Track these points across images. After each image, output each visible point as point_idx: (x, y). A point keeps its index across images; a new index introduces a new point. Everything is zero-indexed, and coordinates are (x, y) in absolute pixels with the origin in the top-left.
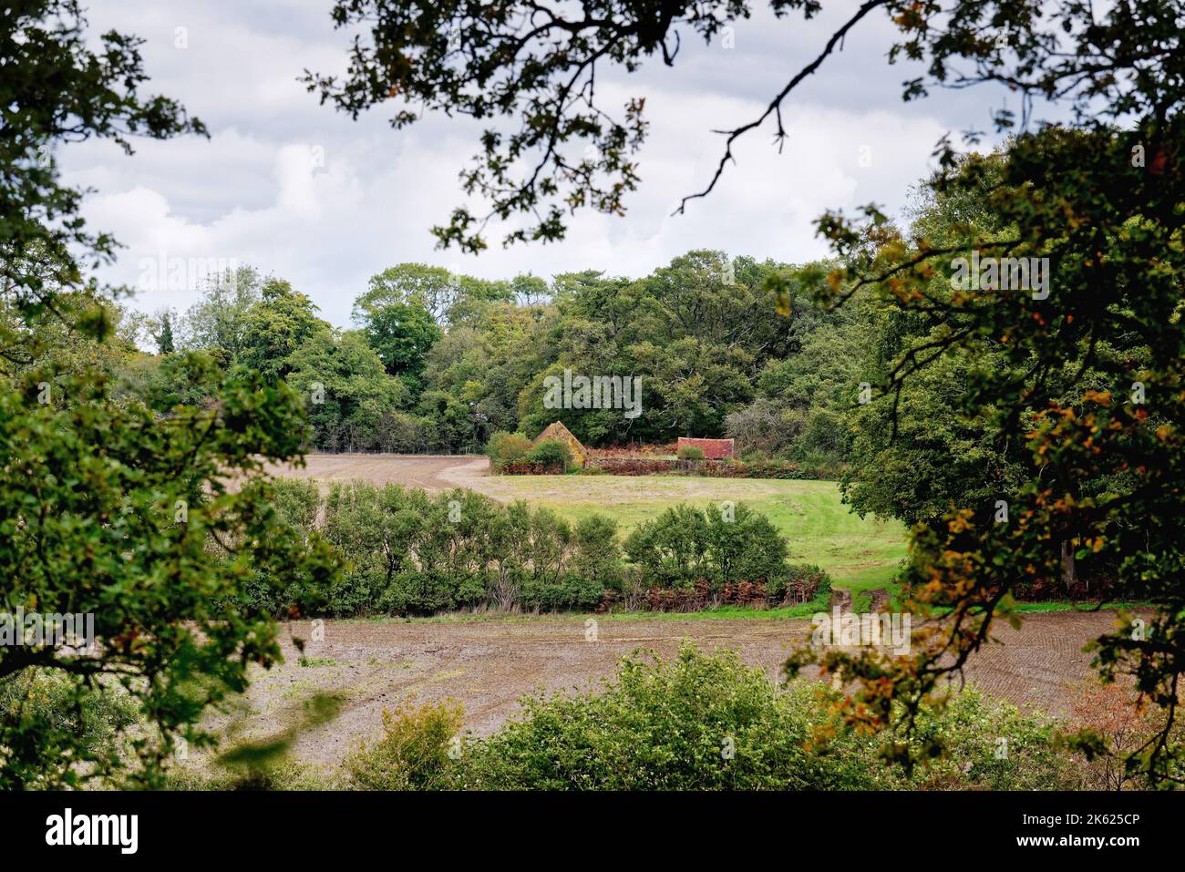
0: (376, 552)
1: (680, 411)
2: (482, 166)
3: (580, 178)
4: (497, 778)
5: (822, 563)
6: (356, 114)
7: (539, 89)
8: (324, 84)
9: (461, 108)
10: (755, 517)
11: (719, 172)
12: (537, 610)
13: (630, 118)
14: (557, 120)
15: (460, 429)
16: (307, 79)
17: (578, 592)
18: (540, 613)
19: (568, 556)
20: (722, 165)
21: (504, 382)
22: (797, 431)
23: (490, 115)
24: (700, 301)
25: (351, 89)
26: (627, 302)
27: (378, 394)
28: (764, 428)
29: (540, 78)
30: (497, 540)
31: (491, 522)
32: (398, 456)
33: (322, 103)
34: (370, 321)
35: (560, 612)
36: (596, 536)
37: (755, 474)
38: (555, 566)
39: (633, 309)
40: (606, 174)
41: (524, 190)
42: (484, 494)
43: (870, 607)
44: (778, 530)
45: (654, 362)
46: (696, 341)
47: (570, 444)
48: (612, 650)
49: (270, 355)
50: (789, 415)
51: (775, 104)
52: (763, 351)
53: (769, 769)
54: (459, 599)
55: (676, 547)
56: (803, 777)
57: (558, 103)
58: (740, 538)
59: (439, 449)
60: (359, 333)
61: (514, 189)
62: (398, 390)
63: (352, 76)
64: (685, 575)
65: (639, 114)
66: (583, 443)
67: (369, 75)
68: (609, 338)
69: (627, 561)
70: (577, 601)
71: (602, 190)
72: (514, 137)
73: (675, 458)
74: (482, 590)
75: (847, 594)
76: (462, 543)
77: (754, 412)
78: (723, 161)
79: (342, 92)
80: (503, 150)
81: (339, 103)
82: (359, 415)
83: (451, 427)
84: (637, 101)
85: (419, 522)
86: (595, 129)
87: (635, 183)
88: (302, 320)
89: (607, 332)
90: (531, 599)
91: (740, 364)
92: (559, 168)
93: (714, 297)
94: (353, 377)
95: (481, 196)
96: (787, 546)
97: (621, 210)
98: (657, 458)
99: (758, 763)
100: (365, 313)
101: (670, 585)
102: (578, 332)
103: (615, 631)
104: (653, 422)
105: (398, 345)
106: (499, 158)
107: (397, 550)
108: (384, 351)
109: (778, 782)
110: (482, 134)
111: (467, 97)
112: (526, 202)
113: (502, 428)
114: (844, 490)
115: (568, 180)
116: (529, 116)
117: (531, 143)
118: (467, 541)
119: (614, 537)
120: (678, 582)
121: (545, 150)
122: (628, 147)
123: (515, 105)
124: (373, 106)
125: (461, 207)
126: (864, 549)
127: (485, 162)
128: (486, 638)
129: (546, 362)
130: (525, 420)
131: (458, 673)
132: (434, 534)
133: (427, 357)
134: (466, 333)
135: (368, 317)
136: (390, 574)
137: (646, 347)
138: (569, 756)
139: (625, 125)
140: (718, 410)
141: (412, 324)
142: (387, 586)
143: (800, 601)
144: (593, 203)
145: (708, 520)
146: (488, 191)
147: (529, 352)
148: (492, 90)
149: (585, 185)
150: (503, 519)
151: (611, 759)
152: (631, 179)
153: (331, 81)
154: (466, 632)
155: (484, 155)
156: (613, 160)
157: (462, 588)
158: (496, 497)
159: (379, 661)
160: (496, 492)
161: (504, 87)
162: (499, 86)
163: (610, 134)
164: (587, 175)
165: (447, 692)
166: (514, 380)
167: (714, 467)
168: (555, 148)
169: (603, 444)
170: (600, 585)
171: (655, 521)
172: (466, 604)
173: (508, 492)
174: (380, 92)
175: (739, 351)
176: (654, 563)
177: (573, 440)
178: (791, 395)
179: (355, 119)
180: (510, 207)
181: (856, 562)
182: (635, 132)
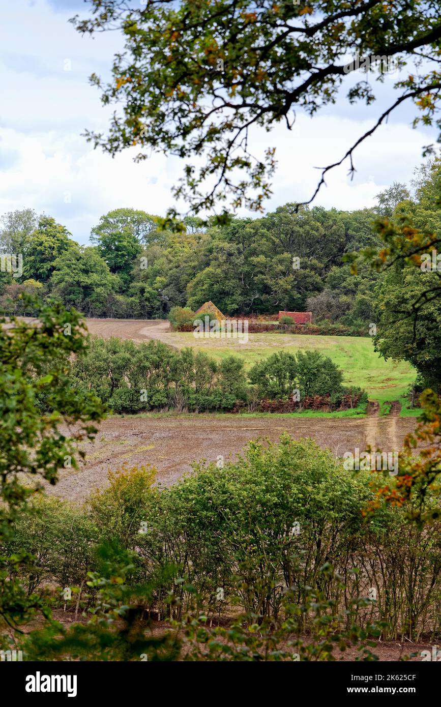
0: (104, 376)
1: (280, 296)
2: (184, 184)
3: (239, 192)
4: (176, 510)
5: (362, 385)
6: (114, 154)
7: (217, 141)
8: (96, 137)
9: (173, 152)
10: (324, 359)
11: (317, 190)
12: (197, 411)
13: (267, 158)
14: (226, 159)
15: (152, 304)
16: (87, 135)
17: (221, 401)
18: (199, 413)
19: (215, 380)
20: (319, 186)
21: (178, 278)
22: (348, 309)
23: (189, 156)
24: (293, 232)
25: (111, 141)
26: (250, 232)
27: (105, 284)
28: (329, 306)
29: (217, 135)
30: (174, 370)
31: (171, 360)
32: (117, 320)
33: (95, 148)
34: (101, 242)
35: (210, 412)
36: (232, 368)
37: (324, 333)
38: (208, 386)
39: (254, 236)
40: (253, 189)
41: (208, 198)
42: (167, 343)
43: (390, 411)
44: (338, 366)
45: (266, 268)
46: (290, 255)
47: (217, 314)
48: (240, 434)
49: (43, 261)
50: (344, 298)
51: (349, 153)
52: (329, 262)
53: (332, 507)
54: (152, 404)
55: (278, 376)
56: (351, 512)
57: (227, 150)
58: (315, 371)
59: (140, 316)
60: (95, 248)
61: (202, 198)
62: (117, 282)
63: (112, 133)
64: (283, 391)
65: (272, 157)
66: (224, 314)
67: (121, 133)
68: (240, 253)
69: (249, 383)
70: (220, 406)
71: (251, 198)
72: (202, 168)
73: (277, 323)
74: (166, 399)
75: (376, 404)
76: (154, 372)
77: (323, 297)
78: (320, 184)
79: (106, 142)
80: (196, 175)
81: (105, 148)
82: (94, 296)
83: (147, 303)
84: (271, 149)
85: (129, 360)
86: (247, 164)
87: (270, 195)
88: (62, 240)
89: (238, 249)
90: (193, 405)
91: (316, 269)
92: (227, 185)
93: (301, 230)
94: (90, 274)
95: (184, 201)
96: (343, 375)
97: (262, 210)
98: (267, 323)
99: (326, 504)
100: (98, 237)
101: (275, 397)
102: (222, 249)
103: (242, 423)
104: (265, 302)
105: (117, 256)
106: (194, 180)
107: (116, 376)
108: (109, 259)
109: (337, 515)
110: (184, 167)
111: (176, 145)
112: (208, 205)
113: (176, 304)
114: (376, 345)
115: (232, 193)
116: (211, 157)
117: (212, 172)
118: (157, 371)
119: (242, 369)
120: (279, 396)
121: (220, 176)
122: (266, 175)
123: (203, 150)
124: (123, 150)
125: (172, 207)
126: (387, 377)
127: (185, 182)
128: (168, 427)
129: (203, 267)
130: (191, 300)
131: (152, 447)
132: (138, 367)
133: (134, 263)
134: (157, 249)
135: (100, 239)
136: (112, 390)
137: (262, 258)
138: (218, 499)
139: (265, 163)
140: (303, 296)
141: (125, 243)
142: (111, 396)
143: (350, 407)
144: (246, 206)
145: (296, 360)
146: (187, 198)
147: (193, 261)
148: (190, 142)
149: (242, 195)
150: (178, 359)
151: (242, 500)
152: (268, 192)
153: (100, 136)
154: (156, 423)
155: (186, 178)
156: (257, 181)
157: (154, 398)
158: (173, 345)
159: (106, 440)
160: (173, 342)
161: (197, 140)
162: (194, 139)
163: (257, 167)
164: (243, 190)
165: (145, 458)
166: (185, 277)
167: (300, 329)
168: (225, 174)
169: (236, 314)
170: (234, 397)
171: (266, 360)
172: (156, 407)
173: (179, 342)
174: (127, 142)
175: (315, 262)
176: (265, 384)
177: (218, 312)
178: (345, 287)
179: (113, 157)
180: (200, 207)
181: (381, 385)
182: (270, 166)
